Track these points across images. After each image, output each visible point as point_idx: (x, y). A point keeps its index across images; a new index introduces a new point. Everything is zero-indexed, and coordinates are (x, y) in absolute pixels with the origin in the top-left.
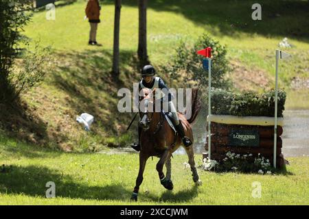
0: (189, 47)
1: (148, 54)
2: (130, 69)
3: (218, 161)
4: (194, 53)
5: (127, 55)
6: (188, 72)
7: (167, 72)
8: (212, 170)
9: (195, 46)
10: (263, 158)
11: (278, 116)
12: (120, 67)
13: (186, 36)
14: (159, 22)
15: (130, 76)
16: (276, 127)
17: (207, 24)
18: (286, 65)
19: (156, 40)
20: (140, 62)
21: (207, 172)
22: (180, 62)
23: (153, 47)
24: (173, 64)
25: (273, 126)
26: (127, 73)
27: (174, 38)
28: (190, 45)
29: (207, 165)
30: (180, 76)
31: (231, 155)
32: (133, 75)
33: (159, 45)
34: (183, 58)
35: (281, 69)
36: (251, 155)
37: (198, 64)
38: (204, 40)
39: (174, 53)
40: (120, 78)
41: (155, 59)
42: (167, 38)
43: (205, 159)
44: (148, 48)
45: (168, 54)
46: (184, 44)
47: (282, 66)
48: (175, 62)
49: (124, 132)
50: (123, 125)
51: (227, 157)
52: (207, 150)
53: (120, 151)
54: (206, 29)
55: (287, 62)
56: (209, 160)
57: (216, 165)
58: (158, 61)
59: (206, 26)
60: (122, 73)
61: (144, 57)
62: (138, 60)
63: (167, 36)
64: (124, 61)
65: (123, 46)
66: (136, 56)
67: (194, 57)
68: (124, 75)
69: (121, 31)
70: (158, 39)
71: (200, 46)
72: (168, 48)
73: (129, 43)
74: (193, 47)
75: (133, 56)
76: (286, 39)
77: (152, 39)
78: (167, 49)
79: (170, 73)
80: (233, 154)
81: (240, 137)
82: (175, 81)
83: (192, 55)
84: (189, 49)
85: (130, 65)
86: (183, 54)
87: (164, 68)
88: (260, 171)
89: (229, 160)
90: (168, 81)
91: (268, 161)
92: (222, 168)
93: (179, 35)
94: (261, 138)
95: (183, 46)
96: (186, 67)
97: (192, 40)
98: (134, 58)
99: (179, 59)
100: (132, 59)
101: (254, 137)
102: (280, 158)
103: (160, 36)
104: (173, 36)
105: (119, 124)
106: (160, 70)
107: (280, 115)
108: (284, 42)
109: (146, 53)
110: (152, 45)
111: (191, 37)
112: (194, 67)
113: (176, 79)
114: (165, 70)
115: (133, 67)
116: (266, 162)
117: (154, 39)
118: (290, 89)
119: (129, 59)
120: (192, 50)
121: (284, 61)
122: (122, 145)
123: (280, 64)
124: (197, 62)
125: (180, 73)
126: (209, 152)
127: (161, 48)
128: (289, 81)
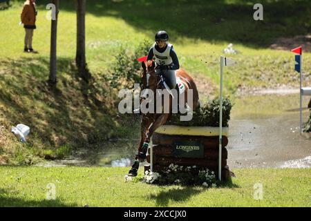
0: (129, 53)
1: (87, 61)
2: (68, 77)
3: (160, 173)
4: (135, 60)
5: (65, 63)
6: (128, 80)
7: (107, 80)
8: (156, 182)
9: (136, 53)
10: (207, 170)
11: (223, 126)
12: (57, 75)
13: (126, 42)
14: (97, 28)
15: (68, 85)
16: (221, 137)
17: (149, 30)
18: (231, 72)
19: (95, 47)
20: (78, 70)
21: (149, 185)
22: (121, 70)
23: (92, 54)
24: (113, 71)
25: (218, 136)
26: (64, 82)
27: (114, 45)
28: (131, 53)
29: (149, 178)
30: (120, 84)
31: (173, 167)
32: (71, 84)
33: (98, 53)
34: (123, 65)
35: (225, 77)
36: (195, 167)
37: (139, 72)
38: (145, 47)
39: (114, 60)
40: (57, 87)
41: (93, 66)
42: (107, 45)
43: (147, 172)
44: (87, 55)
45: (107, 62)
46: (124, 51)
47: (228, 73)
48: (115, 69)
49: (62, 143)
50: (61, 136)
51: (170, 169)
52: (149, 162)
53: (57, 163)
54: (147, 35)
55: (232, 70)
56: (151, 173)
57: (158, 177)
58: (97, 69)
59: (148, 32)
60: (60, 82)
61: (82, 64)
62: (76, 68)
63: (106, 43)
64: (61, 69)
65: (60, 54)
66: (74, 64)
67: (134, 65)
68: (62, 84)
69: (59, 38)
70: (97, 46)
71: (141, 53)
72: (107, 55)
73: (67, 50)
74: (134, 54)
75: (71, 63)
76: (231, 45)
77: (90, 46)
78: (106, 56)
79: (110, 82)
80: (176, 166)
81: (184, 148)
82: (115, 89)
83: (132, 62)
84: (129, 56)
85: (68, 73)
86: (123, 61)
87: (103, 76)
88: (205, 184)
89: (172, 172)
90: (107, 89)
91: (213, 173)
92: (164, 180)
93: (117, 41)
94: (206, 149)
95: (123, 53)
96: (126, 75)
97: (133, 47)
98: (72, 66)
99: (119, 67)
100: (69, 67)
101: (197, 148)
102: (225, 170)
103: (99, 42)
104: (113, 43)
105: (57, 135)
106: (100, 78)
107: (225, 125)
108: (229, 48)
109: (84, 60)
110: (90, 52)
111: (132, 44)
112: (135, 75)
113: (116, 87)
114: (105, 78)
115: (72, 75)
116: (210, 174)
117: (93, 46)
118: (235, 98)
119: (66, 67)
120: (132, 57)
121: (229, 68)
122: (60, 157)
123: (224, 71)
124: (139, 70)
125: (120, 82)
126: (150, 165)
127: (100, 55)
128: (235, 89)
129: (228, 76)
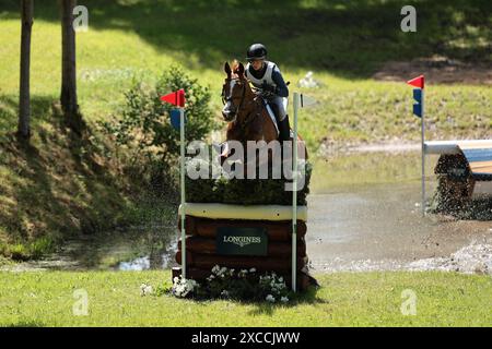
0: (147, 88)
1: (79, 102)
2: (49, 127)
3: (198, 282)
4: (156, 100)
5: (43, 104)
6: (145, 131)
7: (111, 131)
8: (191, 295)
9: (158, 88)
10: (274, 275)
11: (298, 204)
12: (31, 125)
13: (141, 70)
14: (96, 48)
15: (48, 139)
16: (295, 222)
17: (179, 50)
18: (310, 117)
19: (92, 78)
20: (65, 116)
21: (180, 301)
22: (133, 115)
23: (86, 90)
24: (120, 118)
25: (291, 221)
26: (43, 135)
27: (122, 75)
28: (149, 87)
29: (180, 289)
30: (132, 139)
31: (219, 271)
32: (54, 138)
33: (96, 87)
34: (137, 107)
35: (302, 126)
36: (253, 270)
37: (163, 118)
38: (172, 78)
39: (122, 99)
40: (31, 142)
41: (89, 109)
42: (110, 75)
43: (176, 279)
44: (78, 92)
45: (111, 102)
46: (139, 85)
47: (305, 119)
48: (124, 115)
49: (40, 234)
50: (38, 222)
51: (215, 275)
52: (180, 263)
53: (33, 266)
54: (176, 58)
55: (312, 113)
56: (183, 281)
57: (195, 288)
58: (95, 114)
59: (176, 54)
60: (36, 135)
61: (71, 107)
62: (62, 113)
63: (110, 71)
64: (38, 114)
65: (36, 89)
66: (59, 106)
67: (155, 107)
68: (39, 138)
69: (33, 64)
70: (95, 77)
71: (166, 87)
72: (112, 91)
73: (47, 83)
74: (155, 90)
75: (53, 105)
76: (310, 73)
77: (84, 77)
78: (110, 94)
79: (116, 134)
80: (224, 269)
81: (235, 239)
82: (125, 146)
83: (152, 103)
84: (147, 93)
85: (49, 121)
86: (136, 102)
87: (105, 125)
88: (270, 297)
89: (217, 279)
90: (111, 146)
91: (281, 280)
92: (204, 293)
93: (127, 69)
94: (271, 241)
95: (138, 87)
96: (142, 123)
97: (153, 78)
98: (55, 109)
99: (131, 110)
100: (51, 111)
101: (258, 240)
102: (302, 274)
103: (98, 72)
104: (120, 72)
105: (31, 221)
106: (99, 128)
107: (302, 202)
108: (307, 79)
109: (75, 100)
110: (84, 87)
111: (151, 73)
112: (156, 123)
113: (126, 143)
114: (107, 128)
115: (54, 123)
116: (277, 282)
117: (88, 76)
118: (318, 158)
119: (46, 111)
120: (152, 94)
121: (308, 111)
122: (37, 256)
123: (300, 117)
124: (162, 114)
125: (133, 134)
126: (183, 267)
127: (100, 92)
128: (317, 145)
129: (305, 124)
